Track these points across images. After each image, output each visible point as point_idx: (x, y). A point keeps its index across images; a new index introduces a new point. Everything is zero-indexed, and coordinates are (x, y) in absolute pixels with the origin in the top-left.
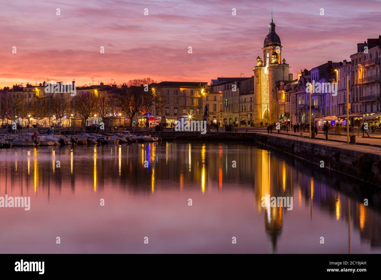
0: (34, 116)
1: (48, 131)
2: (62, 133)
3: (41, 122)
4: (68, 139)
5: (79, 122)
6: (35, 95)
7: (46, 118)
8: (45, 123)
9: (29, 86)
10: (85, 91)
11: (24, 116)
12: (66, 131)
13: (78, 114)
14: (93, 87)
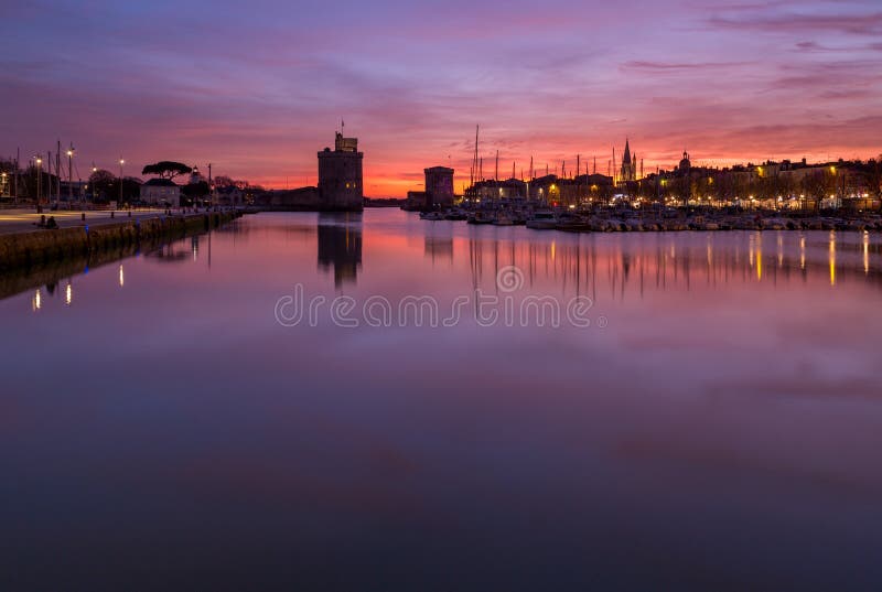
0: (756, 198)
1: (774, 214)
2: (791, 216)
3: (765, 204)
4: (798, 223)
5: (812, 203)
6: (757, 175)
7: (770, 200)
8: (770, 205)
9: (750, 165)
10: (818, 169)
11: (746, 198)
12: (795, 214)
13: (810, 197)
14: (829, 164)
